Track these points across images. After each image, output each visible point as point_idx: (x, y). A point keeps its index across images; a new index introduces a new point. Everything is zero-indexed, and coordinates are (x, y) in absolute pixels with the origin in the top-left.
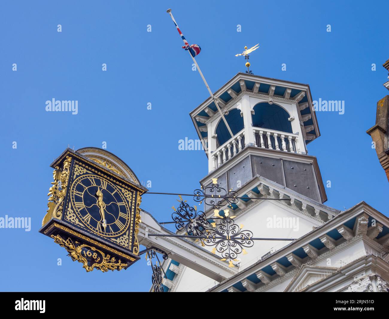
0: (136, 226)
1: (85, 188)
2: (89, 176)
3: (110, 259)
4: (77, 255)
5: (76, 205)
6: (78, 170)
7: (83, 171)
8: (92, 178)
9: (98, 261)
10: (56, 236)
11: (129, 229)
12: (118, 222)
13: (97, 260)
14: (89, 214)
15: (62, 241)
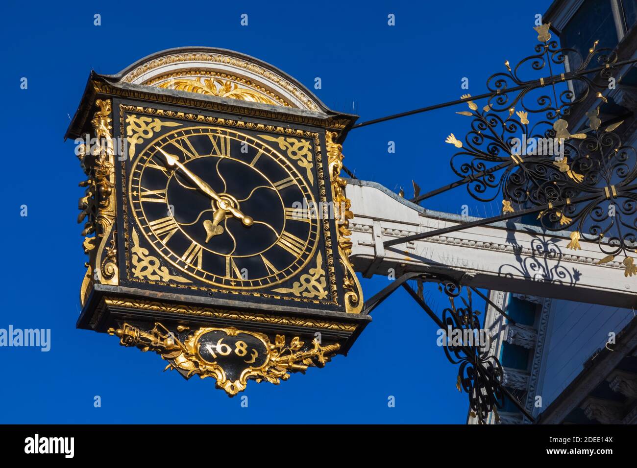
0: (341, 234)
1: (169, 174)
2: (172, 137)
3: (288, 343)
4: (191, 360)
5: (152, 229)
6: (136, 129)
7: (152, 129)
8: (182, 138)
9: (253, 361)
10: (122, 329)
12: (287, 242)
13: (251, 358)
14: (194, 243)
15: (139, 337)
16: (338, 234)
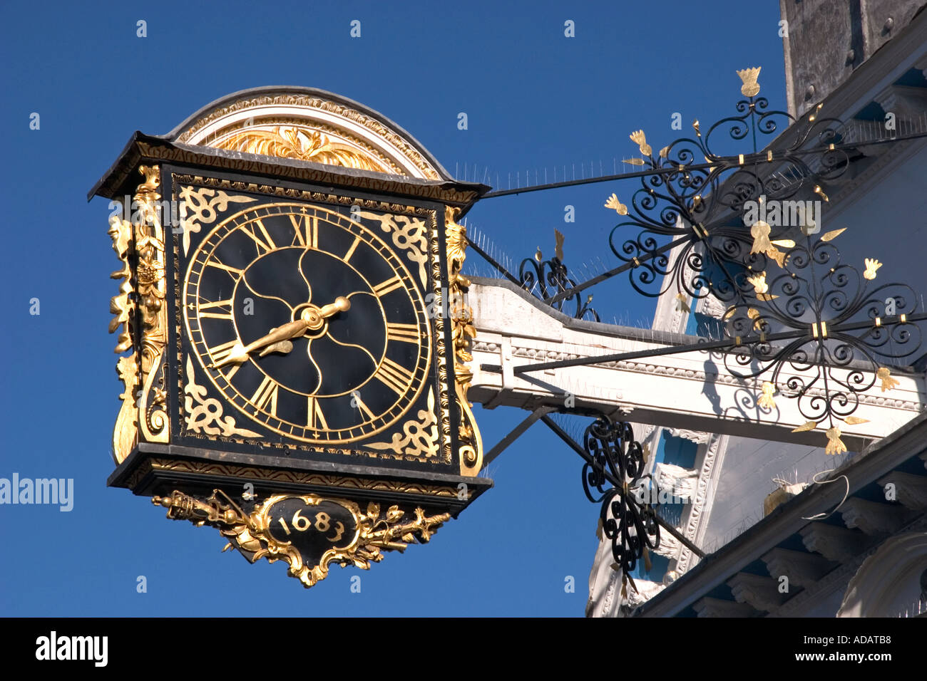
0: (459, 359)
1: (236, 276)
2: (241, 219)
3: (383, 513)
4: (257, 538)
5: (213, 358)
9: (338, 538)
10: (171, 497)
11: (433, 380)
12: (386, 371)
13: (335, 534)
14: (267, 378)
15: (193, 509)
16: (455, 361)
